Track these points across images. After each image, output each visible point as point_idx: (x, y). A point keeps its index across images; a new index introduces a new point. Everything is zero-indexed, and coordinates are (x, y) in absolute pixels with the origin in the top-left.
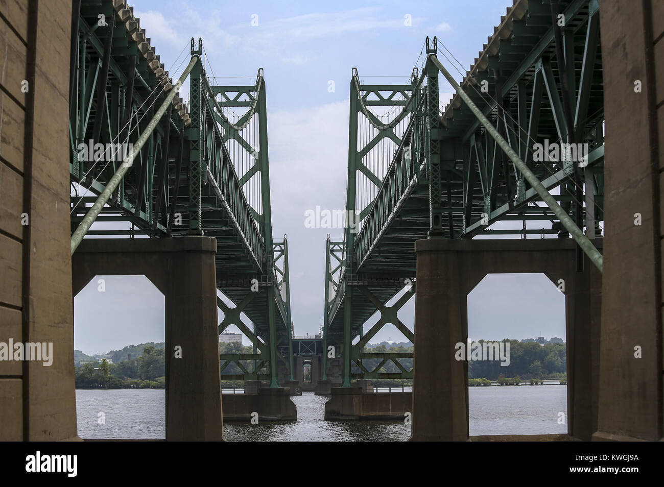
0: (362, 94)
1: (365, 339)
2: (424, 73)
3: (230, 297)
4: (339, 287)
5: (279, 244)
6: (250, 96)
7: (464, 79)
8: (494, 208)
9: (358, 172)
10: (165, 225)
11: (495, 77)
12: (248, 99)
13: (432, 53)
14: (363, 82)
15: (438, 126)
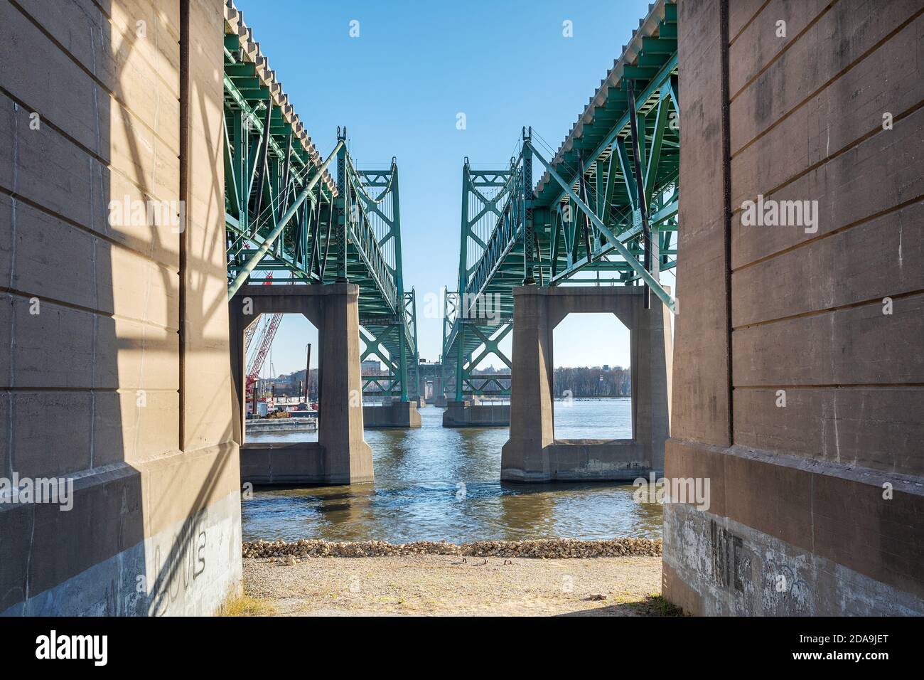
0: (472, 177)
1: (473, 365)
2: (521, 157)
3: (372, 333)
4: (454, 325)
5: (409, 293)
6: (386, 178)
7: (553, 159)
8: (575, 261)
9: (469, 237)
10: (318, 274)
11: (578, 155)
12: (385, 181)
13: (527, 140)
14: (473, 168)
15: (531, 198)
